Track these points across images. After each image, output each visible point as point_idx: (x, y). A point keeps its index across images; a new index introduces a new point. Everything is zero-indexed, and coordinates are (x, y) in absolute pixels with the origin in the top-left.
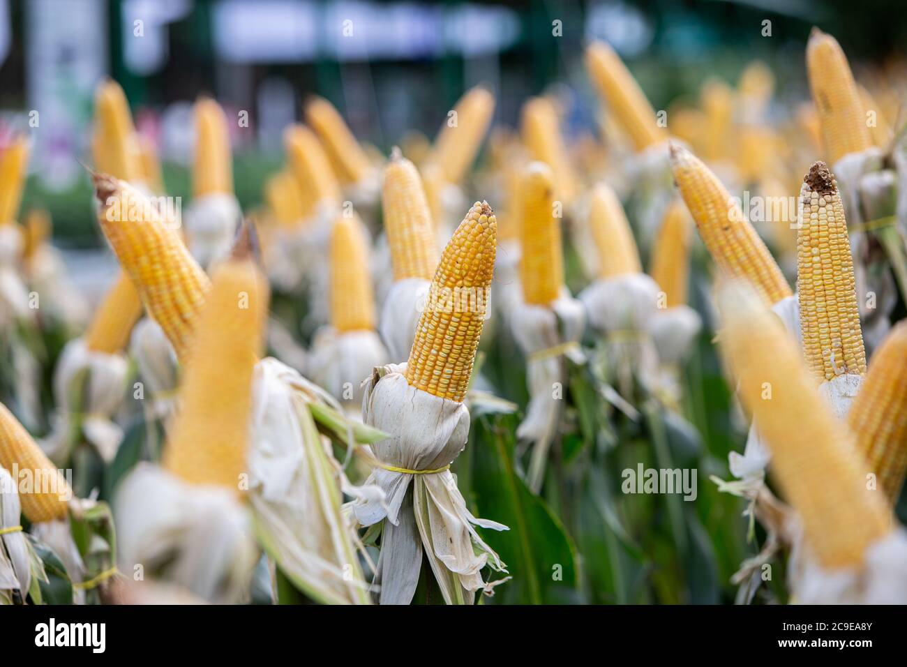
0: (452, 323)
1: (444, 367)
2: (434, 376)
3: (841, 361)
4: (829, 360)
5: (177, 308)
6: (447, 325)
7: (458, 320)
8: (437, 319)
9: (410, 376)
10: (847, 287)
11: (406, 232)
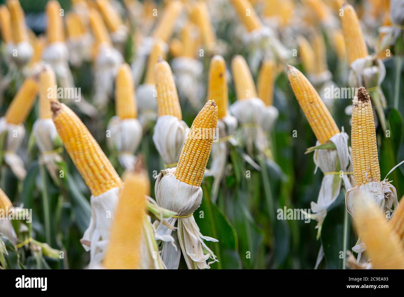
0: (197, 153)
1: (193, 172)
2: (188, 176)
3: (370, 176)
4: (365, 175)
5: (87, 161)
6: (195, 154)
7: (200, 152)
8: (190, 151)
9: (177, 175)
10: (373, 143)
11: (165, 94)
